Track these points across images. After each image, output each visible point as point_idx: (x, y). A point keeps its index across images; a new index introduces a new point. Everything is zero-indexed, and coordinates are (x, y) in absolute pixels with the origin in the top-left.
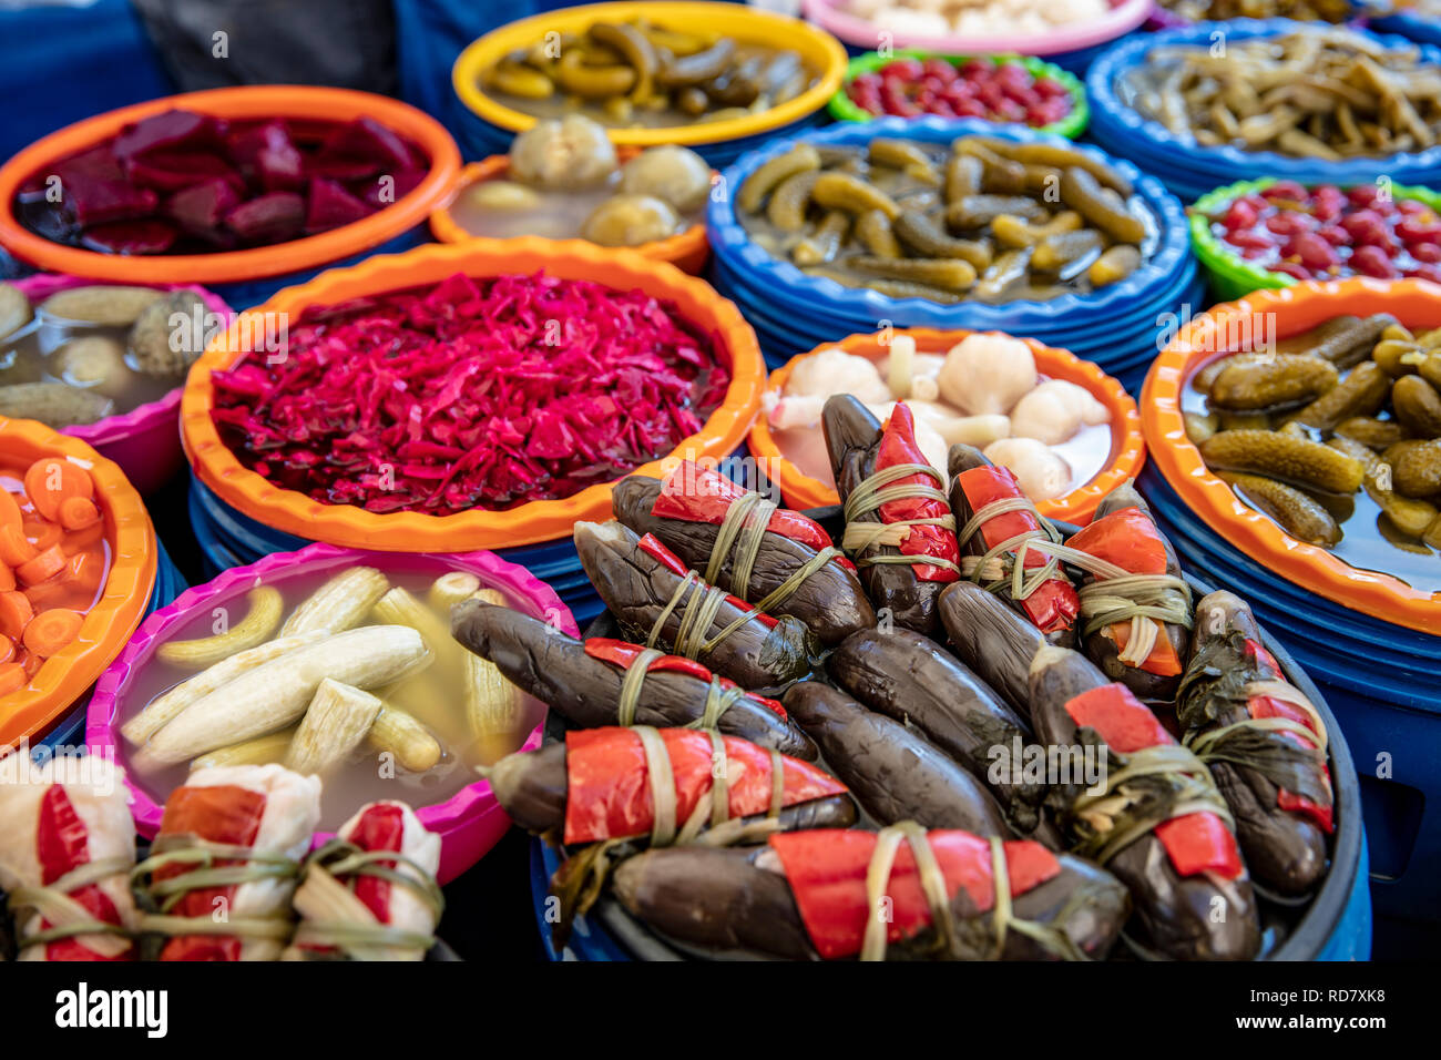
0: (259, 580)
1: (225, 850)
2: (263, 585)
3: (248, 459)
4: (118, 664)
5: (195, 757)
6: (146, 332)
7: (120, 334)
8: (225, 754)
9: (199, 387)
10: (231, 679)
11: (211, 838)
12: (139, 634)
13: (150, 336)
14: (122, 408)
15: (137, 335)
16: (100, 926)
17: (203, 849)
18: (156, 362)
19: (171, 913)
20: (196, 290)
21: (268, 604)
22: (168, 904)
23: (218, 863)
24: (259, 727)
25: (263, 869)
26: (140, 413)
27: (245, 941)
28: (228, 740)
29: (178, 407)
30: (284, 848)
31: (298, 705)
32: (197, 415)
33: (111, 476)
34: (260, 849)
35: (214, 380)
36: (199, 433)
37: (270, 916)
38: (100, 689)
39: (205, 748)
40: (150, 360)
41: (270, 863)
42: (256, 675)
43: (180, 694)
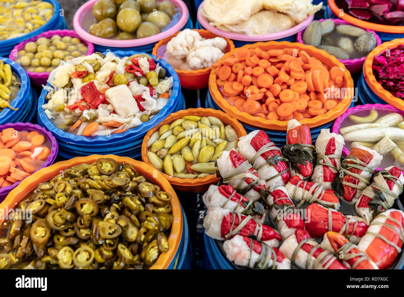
0: (374, 108)
1: (362, 163)
2: (374, 109)
3: (378, 79)
4: (341, 116)
5: (353, 141)
6: (361, 41)
7: (354, 39)
8: (360, 143)
9: (371, 58)
10: (365, 128)
11: (360, 160)
12: (347, 112)
13: (361, 42)
14: (351, 58)
15: (358, 41)
16: (333, 166)
17: (358, 161)
18: (361, 48)
19: (348, 170)
20: (373, 32)
21: (374, 114)
22: (348, 168)
23: (360, 165)
24: (368, 140)
25: (368, 169)
26: (355, 60)
27: (360, 181)
28: (361, 140)
29: (364, 61)
30: (372, 167)
31: (378, 139)
32: (369, 65)
33: (348, 74)
34: (369, 165)
35: (374, 58)
36: (368, 69)
37: (366, 179)
38: (337, 120)
39: (356, 140)
40: (360, 47)
41: (369, 169)
42: (372, 130)
43: (353, 127)
